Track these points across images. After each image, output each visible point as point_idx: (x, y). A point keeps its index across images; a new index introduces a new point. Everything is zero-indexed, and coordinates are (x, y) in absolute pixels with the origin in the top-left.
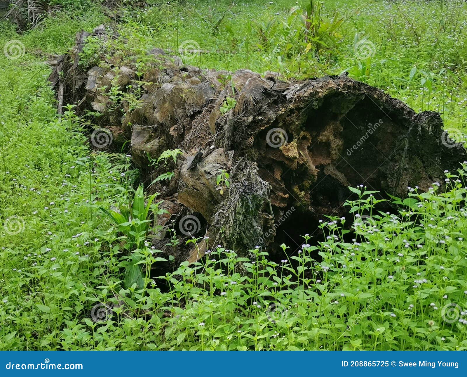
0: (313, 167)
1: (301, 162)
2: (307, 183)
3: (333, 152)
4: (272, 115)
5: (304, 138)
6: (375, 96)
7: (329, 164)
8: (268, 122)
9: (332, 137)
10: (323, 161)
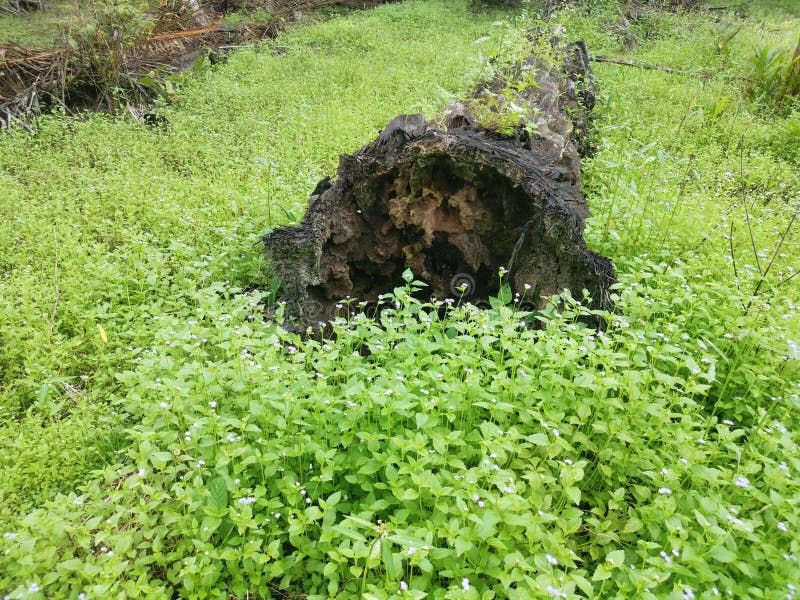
0: (429, 232)
1: (409, 223)
2: (417, 247)
3: (464, 221)
4: (391, 161)
5: (431, 196)
6: (500, 171)
7: (457, 234)
8: (385, 168)
9: (463, 205)
10: (448, 227)
